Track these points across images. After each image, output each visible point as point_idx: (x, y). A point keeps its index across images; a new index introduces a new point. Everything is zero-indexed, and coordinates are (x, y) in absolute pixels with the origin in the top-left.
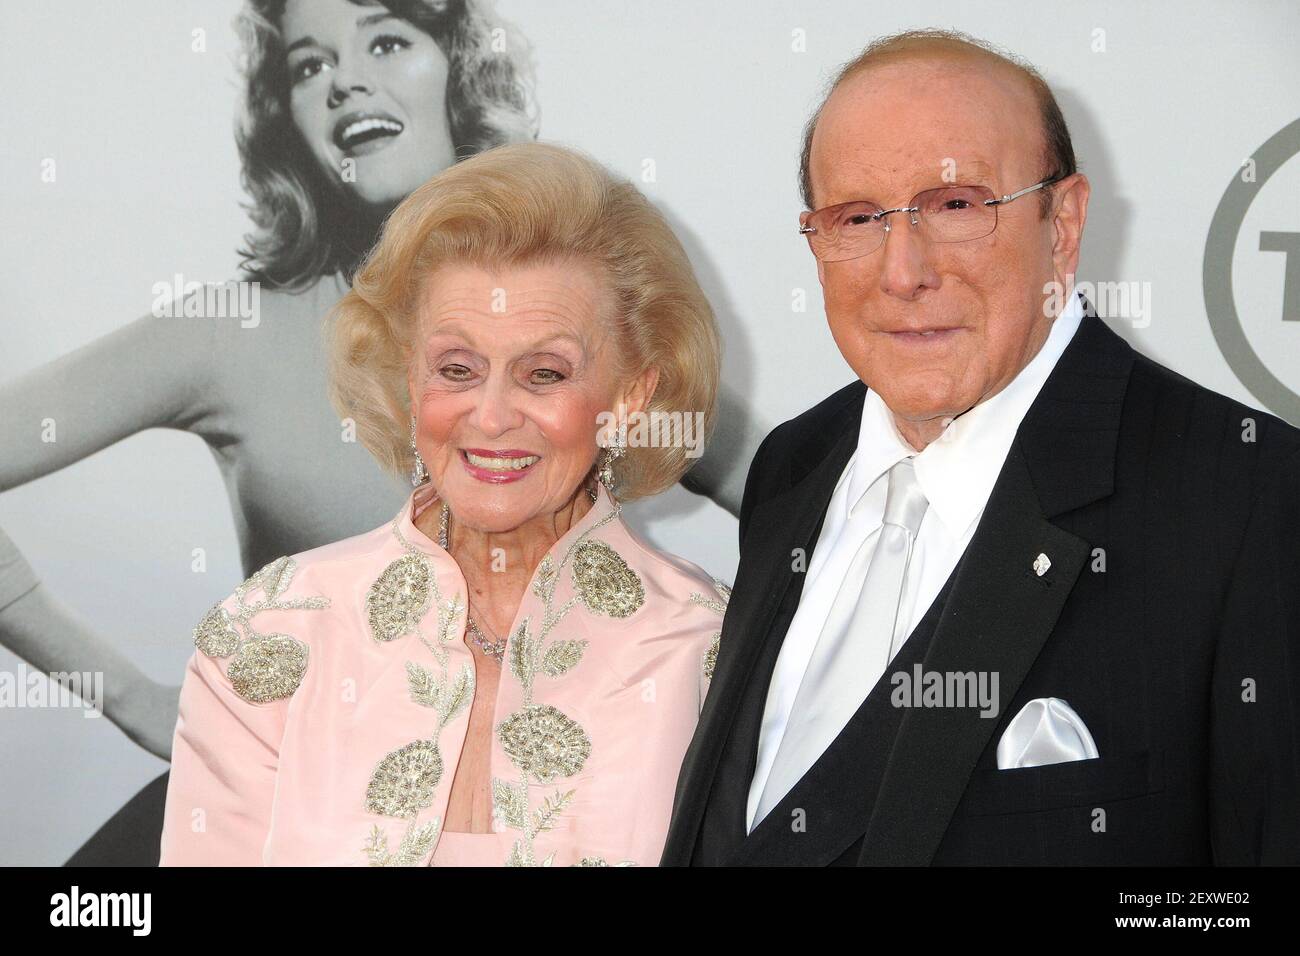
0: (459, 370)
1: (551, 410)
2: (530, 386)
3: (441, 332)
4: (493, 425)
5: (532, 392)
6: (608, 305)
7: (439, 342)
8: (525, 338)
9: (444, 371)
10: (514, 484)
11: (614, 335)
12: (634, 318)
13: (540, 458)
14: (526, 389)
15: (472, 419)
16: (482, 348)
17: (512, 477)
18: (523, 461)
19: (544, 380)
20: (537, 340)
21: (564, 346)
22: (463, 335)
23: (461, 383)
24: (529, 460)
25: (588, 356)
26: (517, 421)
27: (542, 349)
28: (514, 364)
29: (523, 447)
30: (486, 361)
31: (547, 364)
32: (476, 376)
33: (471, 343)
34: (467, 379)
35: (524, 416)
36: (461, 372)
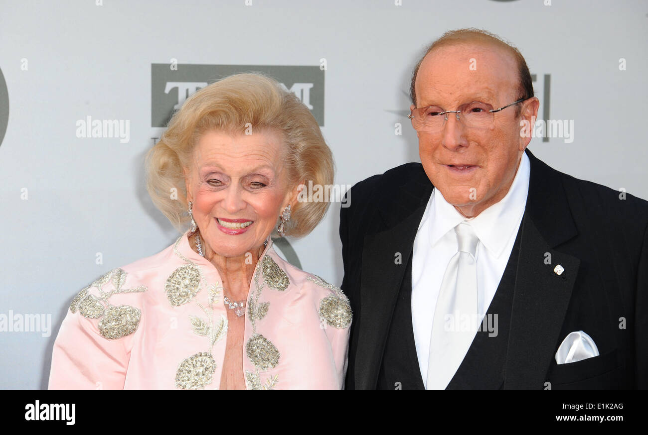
0: (216, 181)
1: (259, 200)
2: (250, 189)
3: (208, 165)
4: (233, 208)
5: (251, 192)
6: (285, 152)
7: (207, 169)
8: (248, 168)
9: (208, 182)
10: (241, 235)
11: (288, 165)
12: (297, 157)
13: (253, 222)
14: (247, 190)
15: (223, 204)
16: (228, 173)
17: (240, 232)
18: (246, 224)
19: (256, 187)
20: (254, 168)
21: (266, 171)
22: (219, 166)
23: (216, 187)
24: (248, 223)
25: (276, 176)
26: (243, 206)
27: (255, 173)
28: (243, 179)
29: (246, 218)
30: (229, 178)
31: (258, 179)
32: (224, 184)
33: (223, 169)
34: (220, 186)
35: (247, 203)
36: (216, 182)
